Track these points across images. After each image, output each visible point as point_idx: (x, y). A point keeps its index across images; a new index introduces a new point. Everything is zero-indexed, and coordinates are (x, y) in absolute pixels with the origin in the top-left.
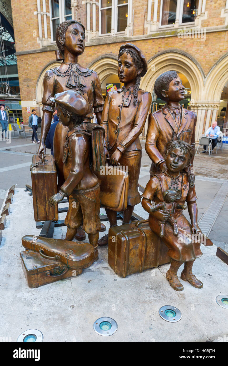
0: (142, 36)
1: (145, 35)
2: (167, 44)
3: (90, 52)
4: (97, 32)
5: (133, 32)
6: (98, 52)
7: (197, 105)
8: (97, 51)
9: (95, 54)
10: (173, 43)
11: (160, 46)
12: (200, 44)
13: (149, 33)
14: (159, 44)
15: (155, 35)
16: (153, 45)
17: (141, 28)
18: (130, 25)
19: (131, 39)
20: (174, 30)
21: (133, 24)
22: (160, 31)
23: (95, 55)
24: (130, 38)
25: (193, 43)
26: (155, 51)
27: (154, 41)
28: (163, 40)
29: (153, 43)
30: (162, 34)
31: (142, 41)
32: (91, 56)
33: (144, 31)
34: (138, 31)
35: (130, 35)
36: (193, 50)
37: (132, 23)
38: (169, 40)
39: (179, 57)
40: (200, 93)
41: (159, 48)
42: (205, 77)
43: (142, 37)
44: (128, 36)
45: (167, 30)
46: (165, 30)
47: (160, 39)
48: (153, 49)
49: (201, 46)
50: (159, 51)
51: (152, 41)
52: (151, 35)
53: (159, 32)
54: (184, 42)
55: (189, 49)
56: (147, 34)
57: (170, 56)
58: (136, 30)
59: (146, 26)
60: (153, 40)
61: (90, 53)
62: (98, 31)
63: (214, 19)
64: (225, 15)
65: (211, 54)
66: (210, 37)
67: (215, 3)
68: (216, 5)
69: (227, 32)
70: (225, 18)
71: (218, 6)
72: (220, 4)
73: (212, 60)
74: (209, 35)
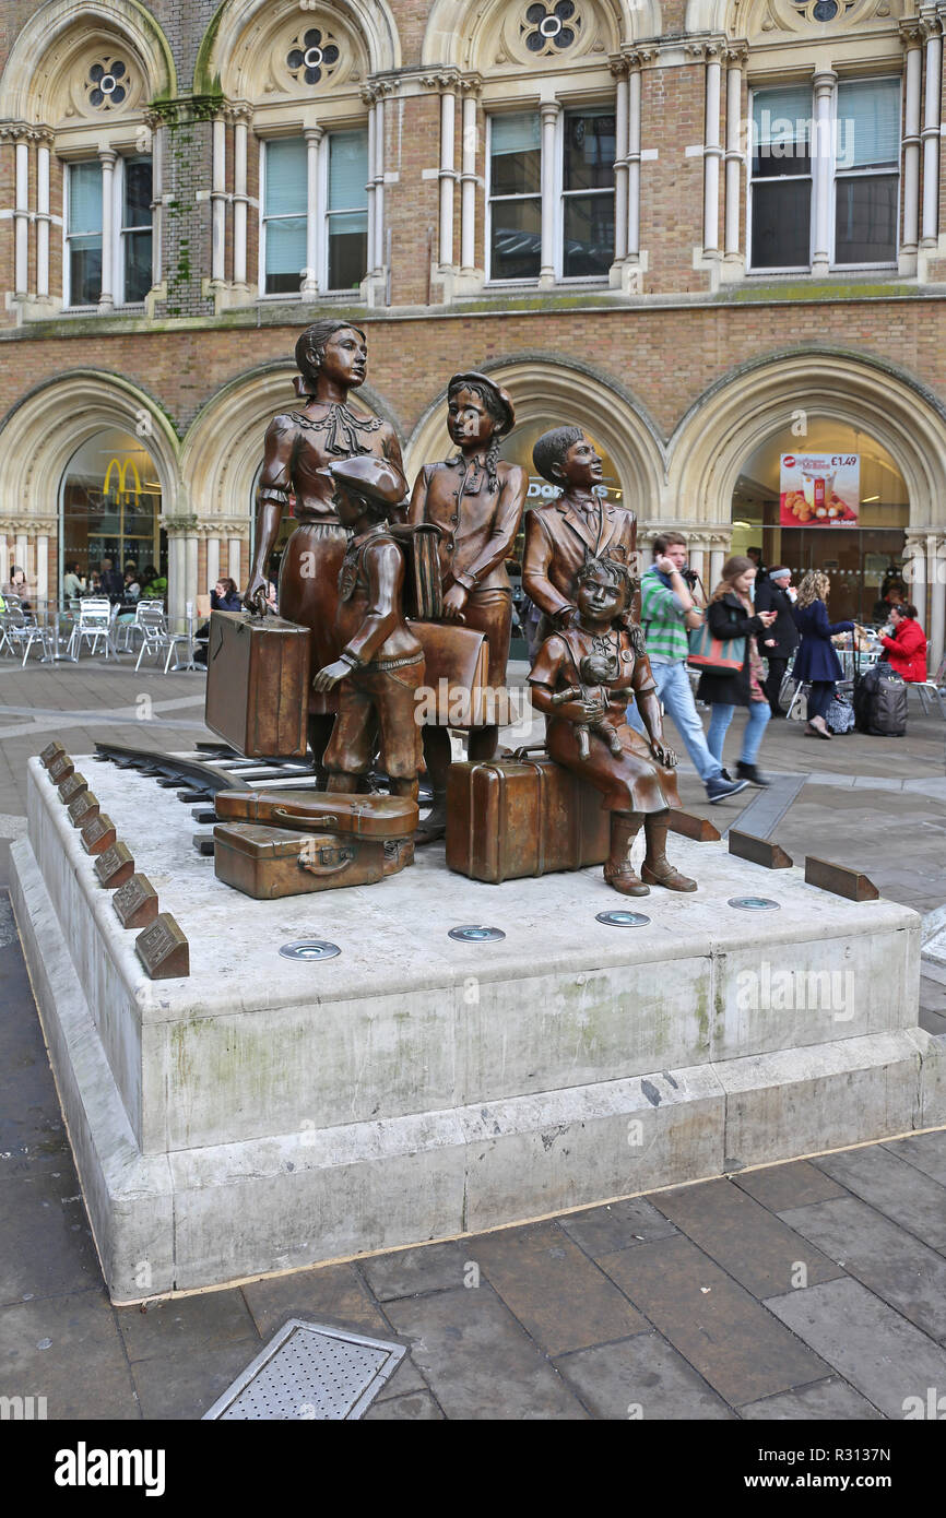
0: (422, 307)
1: (433, 306)
2: (516, 335)
3: (225, 347)
4: (252, 285)
5: (389, 296)
6: (256, 350)
8: (249, 345)
9: (245, 355)
10: (537, 334)
11: (491, 341)
12: (633, 341)
13: (447, 301)
14: (489, 336)
15: (471, 307)
16: (465, 336)
17: (420, 282)
18: (378, 273)
19: (384, 314)
20: (540, 297)
21: (389, 272)
22: (489, 296)
23: (245, 360)
24: (379, 313)
25: (610, 336)
26: (476, 357)
27: (468, 326)
28: (502, 324)
29: (468, 330)
30: (497, 306)
31: (425, 323)
32: (226, 361)
33: (429, 293)
34: (409, 292)
35: (377, 304)
36: (613, 358)
37: (385, 268)
38: (522, 323)
39: (563, 379)
40: (654, 495)
41: (491, 346)
42: (666, 445)
43: (426, 311)
44: (371, 305)
45: (514, 295)
46: (507, 296)
47: (491, 322)
48: (466, 348)
49: (639, 346)
50: (490, 357)
51: (460, 324)
52: (458, 308)
53: (484, 300)
54: (577, 332)
55: (598, 354)
56: (441, 301)
57: (532, 373)
58: (399, 287)
59: (436, 279)
60: (467, 323)
61: (220, 351)
62: (256, 283)
63: (670, 272)
64: (708, 265)
65: (678, 374)
66: (665, 324)
67: (670, 229)
68: (674, 234)
69: (721, 312)
70: (706, 272)
71: (681, 239)
72: (684, 233)
73: (682, 392)
74: (663, 318)
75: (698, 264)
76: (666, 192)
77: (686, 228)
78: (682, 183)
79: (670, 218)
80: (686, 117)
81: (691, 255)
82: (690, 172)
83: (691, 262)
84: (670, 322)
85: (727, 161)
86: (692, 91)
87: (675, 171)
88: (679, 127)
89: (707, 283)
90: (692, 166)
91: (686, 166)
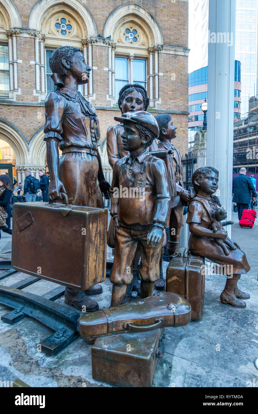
7: (25, 168)
12: (18, 114)
25: (11, 112)
36: (12, 119)
40: (25, 157)
42: (29, 144)
55: (7, 117)
63: (27, 96)
64: (38, 95)
65: (30, 124)
66: (26, 110)
67: (27, 83)
68: (28, 85)
69: (42, 108)
70: (37, 97)
71: (30, 87)
72: (31, 85)
73: (32, 129)
74: (26, 108)
75: (35, 94)
76: (25, 73)
77: (31, 84)
78: (30, 71)
79: (27, 80)
80: (30, 53)
81: (33, 91)
82: (31, 68)
83: (33, 93)
84: (28, 109)
85: (41, 67)
86: (31, 46)
87: (27, 67)
88: (28, 55)
89: (37, 100)
90: (32, 67)
91: (30, 66)
